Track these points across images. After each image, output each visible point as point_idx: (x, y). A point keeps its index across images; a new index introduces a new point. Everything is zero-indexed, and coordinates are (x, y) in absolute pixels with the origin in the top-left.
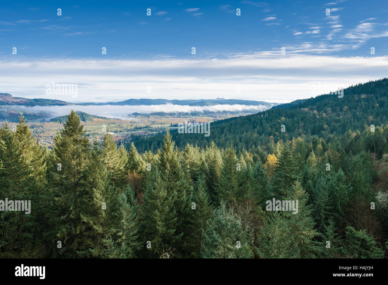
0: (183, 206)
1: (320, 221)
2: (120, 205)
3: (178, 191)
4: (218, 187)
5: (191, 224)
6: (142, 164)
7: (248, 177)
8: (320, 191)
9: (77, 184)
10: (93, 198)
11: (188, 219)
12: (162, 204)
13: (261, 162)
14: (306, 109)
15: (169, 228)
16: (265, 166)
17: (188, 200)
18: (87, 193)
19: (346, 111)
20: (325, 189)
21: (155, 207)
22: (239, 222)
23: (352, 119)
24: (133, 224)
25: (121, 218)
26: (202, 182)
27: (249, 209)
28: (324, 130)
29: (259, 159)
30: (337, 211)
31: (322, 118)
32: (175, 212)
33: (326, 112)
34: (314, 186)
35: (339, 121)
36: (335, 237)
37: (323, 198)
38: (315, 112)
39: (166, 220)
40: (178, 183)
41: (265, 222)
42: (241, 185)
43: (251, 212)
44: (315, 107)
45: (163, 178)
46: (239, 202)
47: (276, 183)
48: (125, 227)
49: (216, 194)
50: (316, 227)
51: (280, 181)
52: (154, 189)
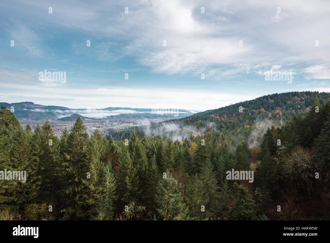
0: (143, 174)
1: (220, 181)
2: (106, 173)
3: (140, 165)
4: (163, 162)
5: (147, 184)
6: (117, 148)
7: (180, 156)
8: (220, 164)
9: (80, 161)
10: (89, 169)
11: (146, 181)
12: (130, 173)
13: (188, 147)
14: (213, 116)
15: (134, 187)
16: (190, 149)
17: (145, 170)
18: (86, 166)
19: (234, 117)
20: (223, 162)
21: (126, 174)
22: (176, 181)
23: (238, 122)
24: (113, 185)
25: (105, 181)
26: (154, 158)
27: (181, 175)
28: (223, 128)
29: (186, 145)
31: (222, 121)
32: (138, 177)
33: (223, 117)
34: (217, 161)
35: (230, 123)
36: (228, 189)
38: (218, 117)
39: (133, 182)
40: (140, 160)
41: (190, 182)
42: (176, 161)
43: (182, 177)
44: (218, 114)
45: (131, 157)
46: (175, 171)
47: (196, 160)
48: (108, 187)
49: (161, 166)
50: (218, 184)
51: (198, 158)
52: (126, 163)
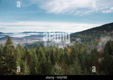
0: (44, 65)
1: (83, 67)
2: (25, 66)
3: (42, 61)
4: (54, 59)
5: (46, 70)
6: (30, 53)
7: (63, 56)
8: (83, 59)
9: (10, 60)
10: (16, 64)
11: (45, 69)
12: (37, 65)
13: (66, 51)
14: (79, 35)
15: (39, 72)
16: (68, 52)
17: (45, 63)
18: (14, 62)
19: (90, 35)
20: (84, 58)
21: (35, 66)
22: (61, 68)
23: (92, 38)
24: (28, 71)
25: (24, 70)
26: (49, 57)
27: (63, 65)
28: (84, 41)
29: (66, 50)
30: (88, 65)
31: (84, 38)
32: (41, 67)
33: (84, 36)
34: (81, 58)
35: (88, 38)
36: (87, 72)
37: (84, 61)
38: (82, 35)
39: (38, 70)
40: (42, 58)
41: (68, 69)
42: (60, 58)
43: (64, 66)
44: (81, 34)
45: (37, 57)
46: (60, 63)
47: (70, 57)
48: (26, 72)
49: (53, 61)
50: (82, 69)
51: (72, 56)
52: (35, 60)
